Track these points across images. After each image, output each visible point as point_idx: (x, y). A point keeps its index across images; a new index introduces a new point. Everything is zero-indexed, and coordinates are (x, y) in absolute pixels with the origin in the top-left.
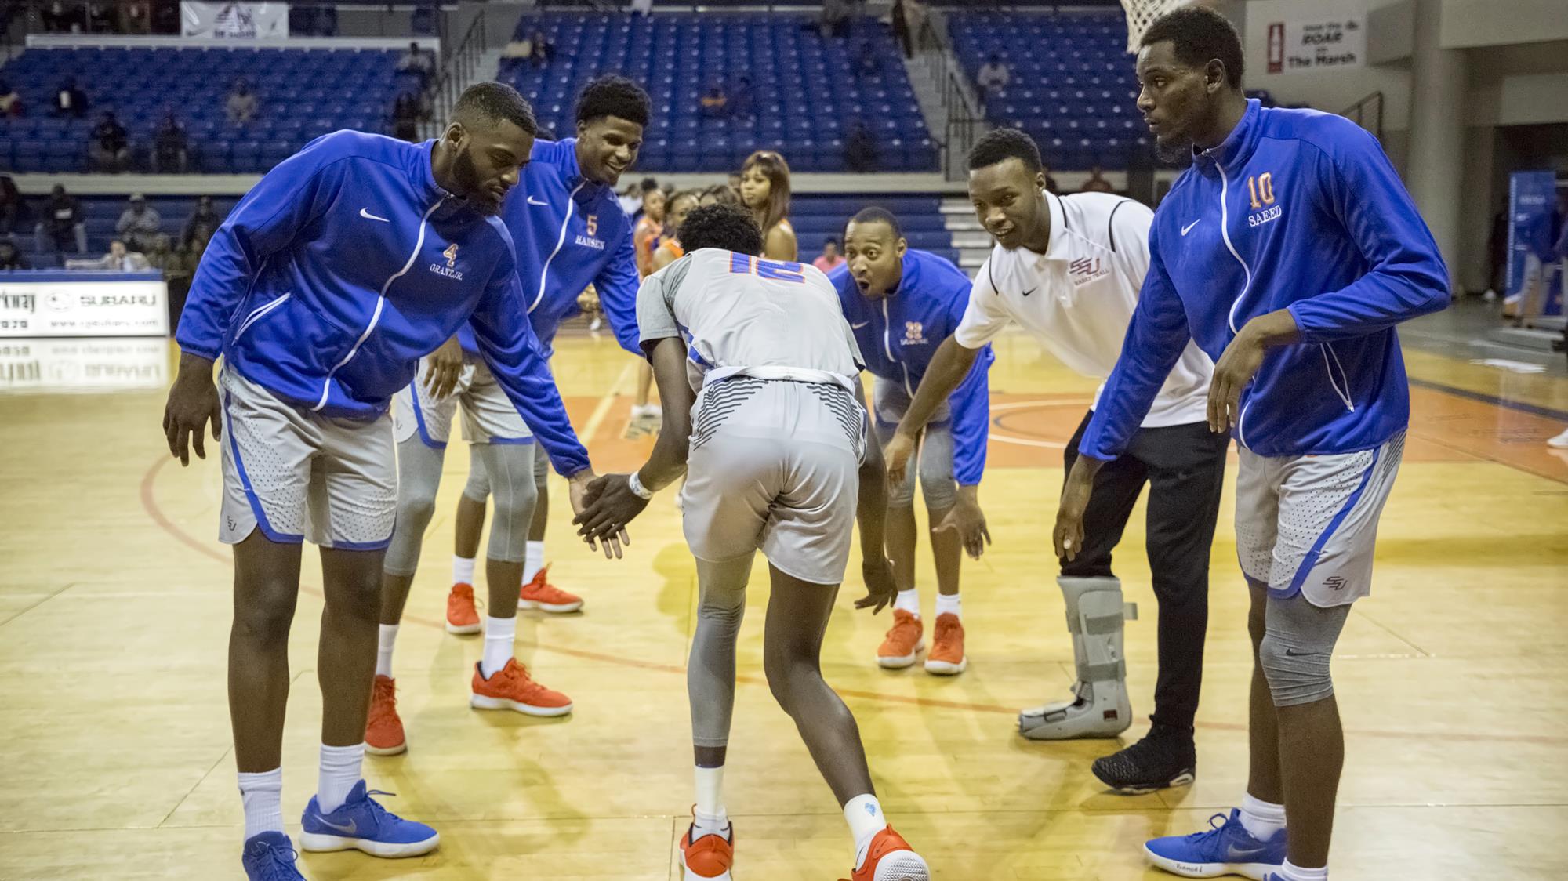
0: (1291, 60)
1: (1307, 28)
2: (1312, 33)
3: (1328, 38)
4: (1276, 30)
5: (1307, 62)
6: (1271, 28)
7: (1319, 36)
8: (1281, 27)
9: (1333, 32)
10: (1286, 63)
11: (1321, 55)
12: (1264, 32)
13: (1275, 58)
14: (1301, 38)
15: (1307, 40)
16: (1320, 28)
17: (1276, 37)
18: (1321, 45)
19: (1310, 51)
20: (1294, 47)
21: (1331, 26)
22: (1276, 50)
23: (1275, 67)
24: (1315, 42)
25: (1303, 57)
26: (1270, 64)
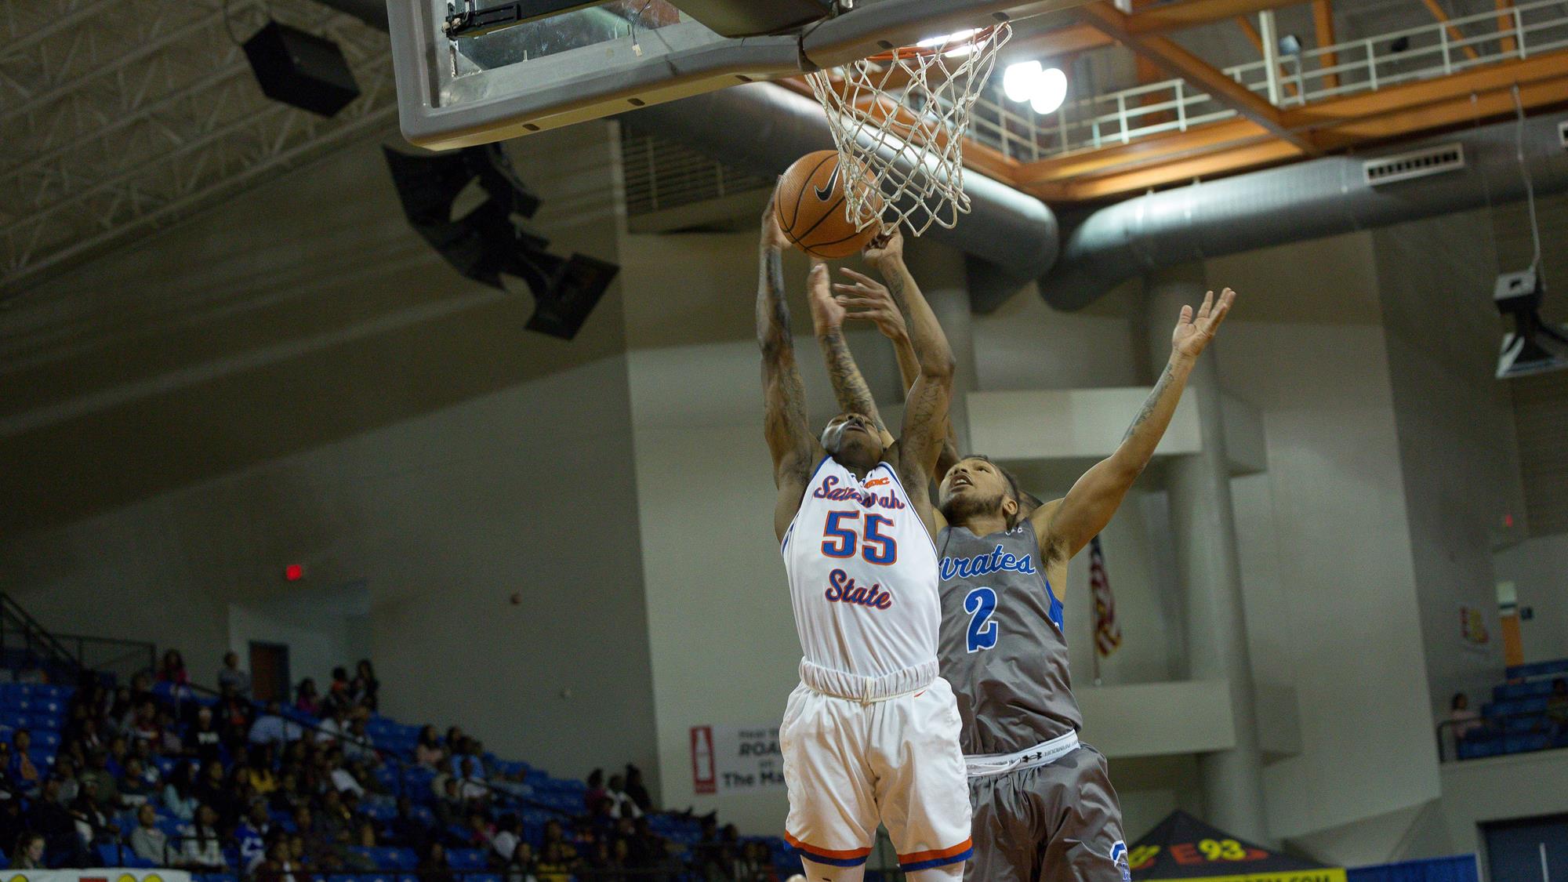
0: (727, 776)
1: (743, 734)
2: (752, 741)
4: (701, 735)
5: (749, 780)
6: (694, 733)
7: (762, 745)
8: (708, 732)
10: (720, 782)
11: (767, 770)
12: (686, 739)
13: (704, 774)
14: (737, 750)
15: (745, 750)
16: (760, 734)
17: (702, 745)
18: (765, 758)
19: (751, 765)
20: (728, 760)
22: (703, 763)
23: (705, 786)
24: (758, 754)
25: (744, 773)
26: (698, 782)
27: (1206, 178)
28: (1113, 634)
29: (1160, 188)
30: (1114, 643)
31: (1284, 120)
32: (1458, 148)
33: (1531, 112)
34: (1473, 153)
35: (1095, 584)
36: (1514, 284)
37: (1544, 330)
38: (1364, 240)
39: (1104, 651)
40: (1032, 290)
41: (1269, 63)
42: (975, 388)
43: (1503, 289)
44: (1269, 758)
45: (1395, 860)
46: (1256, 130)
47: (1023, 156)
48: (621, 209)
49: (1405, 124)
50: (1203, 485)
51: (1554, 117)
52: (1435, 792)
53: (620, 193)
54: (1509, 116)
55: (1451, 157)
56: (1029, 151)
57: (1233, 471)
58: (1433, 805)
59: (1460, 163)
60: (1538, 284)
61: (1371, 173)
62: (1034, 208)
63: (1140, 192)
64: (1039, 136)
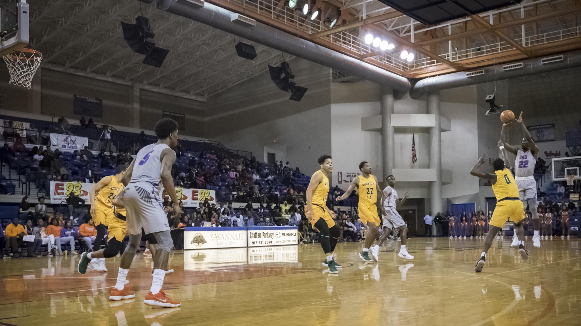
1: (347, 174)
2: (349, 175)
3: (353, 176)
4: (340, 173)
5: (348, 182)
6: (338, 173)
7: (351, 176)
8: (341, 173)
9: (354, 175)
10: (343, 182)
13: (340, 180)
15: (347, 176)
16: (351, 174)
17: (340, 175)
18: (351, 178)
19: (348, 179)
20: (344, 178)
21: (353, 173)
22: (340, 178)
23: (340, 182)
26: (339, 181)
27: (439, 75)
28: (415, 159)
29: (430, 77)
30: (416, 161)
31: (452, 64)
32: (484, 70)
33: (496, 64)
34: (487, 71)
35: (413, 150)
36: (490, 97)
37: (495, 106)
38: (475, 86)
39: (414, 163)
40: (408, 95)
41: (450, 53)
42: (393, 113)
43: (487, 98)
44: (443, 184)
45: (466, 203)
46: (445, 66)
47: (405, 70)
48: (331, 78)
49: (476, 65)
50: (436, 132)
51: (502, 65)
52: (478, 192)
53: (331, 75)
54: (493, 65)
55: (482, 72)
56: (407, 69)
57: (442, 130)
58: (477, 194)
59: (483, 73)
60: (494, 97)
61: (467, 75)
62: (405, 80)
63: (427, 77)
64: (409, 66)
